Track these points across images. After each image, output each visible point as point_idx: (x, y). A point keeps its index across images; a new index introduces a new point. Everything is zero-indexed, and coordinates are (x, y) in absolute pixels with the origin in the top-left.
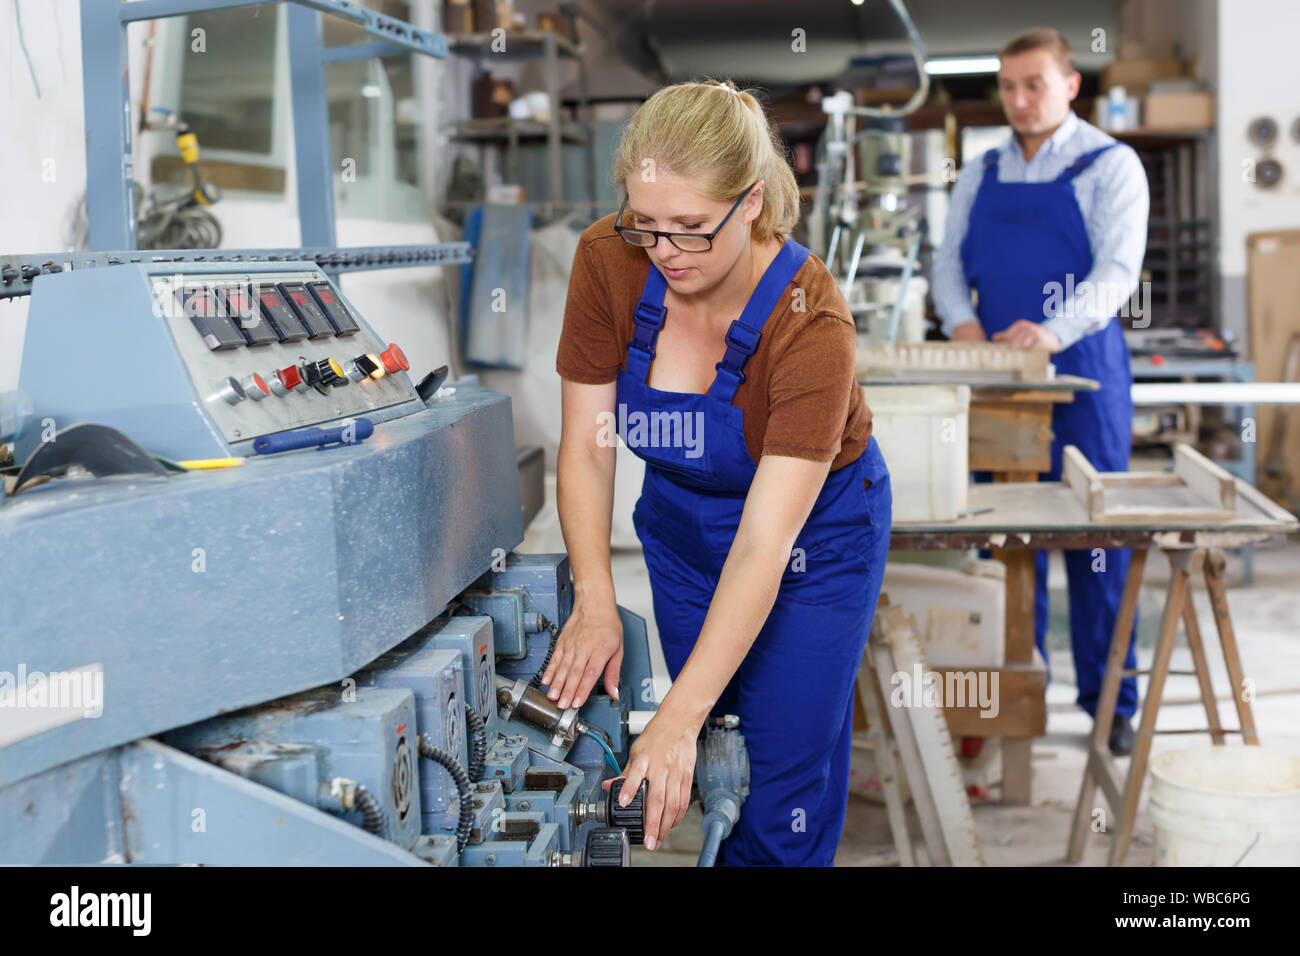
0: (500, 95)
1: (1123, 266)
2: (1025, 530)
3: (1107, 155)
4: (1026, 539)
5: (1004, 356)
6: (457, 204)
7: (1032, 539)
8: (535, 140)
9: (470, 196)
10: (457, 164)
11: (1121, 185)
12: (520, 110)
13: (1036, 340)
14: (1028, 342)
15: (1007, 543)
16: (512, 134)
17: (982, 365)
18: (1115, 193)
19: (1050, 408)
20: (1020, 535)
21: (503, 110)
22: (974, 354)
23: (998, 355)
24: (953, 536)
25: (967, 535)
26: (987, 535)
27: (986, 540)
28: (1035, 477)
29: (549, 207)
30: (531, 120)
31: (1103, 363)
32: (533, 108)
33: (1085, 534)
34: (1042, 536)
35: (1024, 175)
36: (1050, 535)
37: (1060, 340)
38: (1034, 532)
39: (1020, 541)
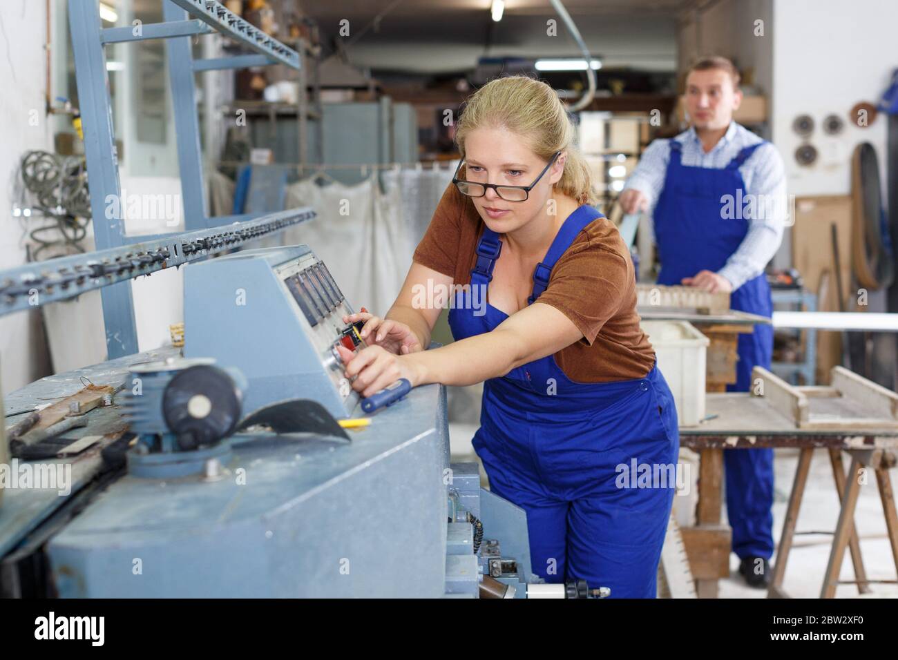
0: (257, 83)
1: (772, 230)
2: (752, 434)
3: (760, 150)
4: (753, 440)
5: (697, 296)
6: (230, 164)
7: (758, 440)
8: (288, 116)
9: (239, 158)
10: (229, 133)
11: (770, 172)
12: (272, 95)
13: (715, 285)
14: (710, 286)
15: (739, 443)
16: (272, 112)
17: (681, 303)
18: (765, 178)
19: (737, 337)
20: (748, 438)
21: (259, 94)
22: (676, 295)
23: (693, 296)
24: (700, 437)
25: (711, 437)
26: (724, 437)
27: (724, 441)
28: (723, 388)
29: (300, 168)
30: (283, 103)
31: (757, 301)
32: (282, 92)
33: (795, 437)
34: (764, 438)
35: (702, 162)
36: (770, 438)
37: (732, 285)
38: (759, 435)
39: (748, 442)
